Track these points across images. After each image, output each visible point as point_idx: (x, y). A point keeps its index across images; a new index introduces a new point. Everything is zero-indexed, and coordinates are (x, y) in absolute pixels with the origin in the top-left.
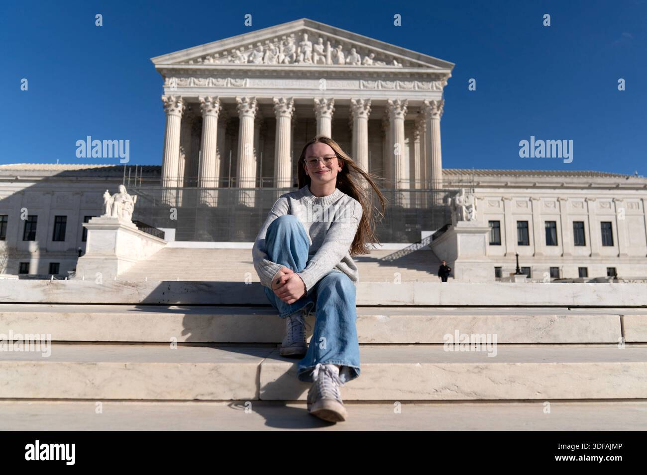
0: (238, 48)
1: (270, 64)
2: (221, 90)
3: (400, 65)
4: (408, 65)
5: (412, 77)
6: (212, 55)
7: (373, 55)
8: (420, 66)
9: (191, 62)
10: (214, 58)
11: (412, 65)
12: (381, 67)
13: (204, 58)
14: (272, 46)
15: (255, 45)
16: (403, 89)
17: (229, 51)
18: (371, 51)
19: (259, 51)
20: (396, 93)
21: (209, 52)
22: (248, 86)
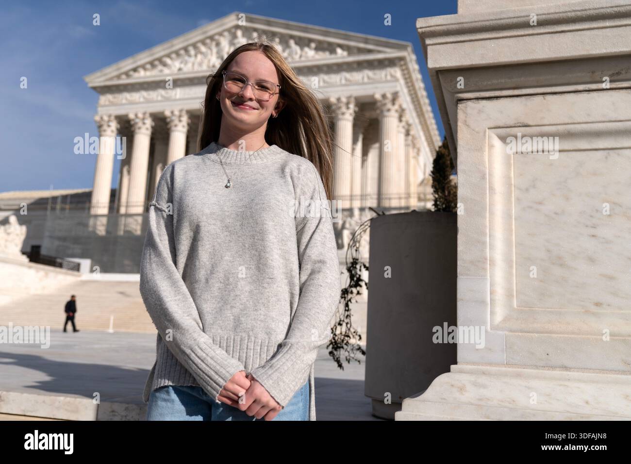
0: (168, 56)
1: (200, 69)
2: (151, 105)
3: (345, 53)
4: (355, 51)
5: (360, 66)
6: (143, 67)
7: (313, 45)
8: (370, 51)
9: (124, 77)
10: (145, 69)
11: (361, 51)
12: (324, 58)
13: (135, 70)
14: (203, 49)
15: (186, 49)
16: (349, 83)
17: (160, 60)
18: (311, 40)
19: (190, 56)
20: (340, 88)
21: (139, 63)
22: (178, 97)
